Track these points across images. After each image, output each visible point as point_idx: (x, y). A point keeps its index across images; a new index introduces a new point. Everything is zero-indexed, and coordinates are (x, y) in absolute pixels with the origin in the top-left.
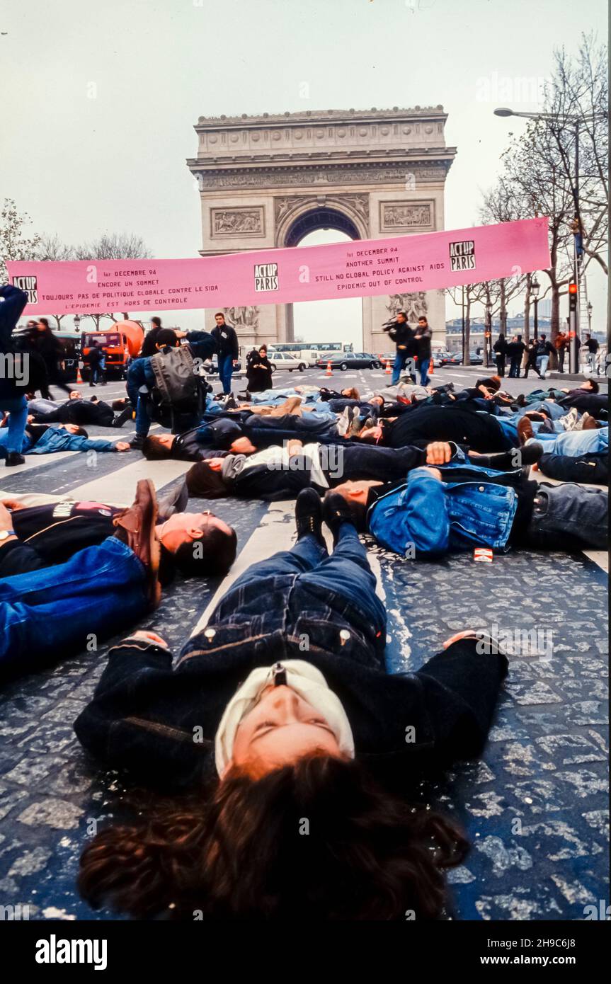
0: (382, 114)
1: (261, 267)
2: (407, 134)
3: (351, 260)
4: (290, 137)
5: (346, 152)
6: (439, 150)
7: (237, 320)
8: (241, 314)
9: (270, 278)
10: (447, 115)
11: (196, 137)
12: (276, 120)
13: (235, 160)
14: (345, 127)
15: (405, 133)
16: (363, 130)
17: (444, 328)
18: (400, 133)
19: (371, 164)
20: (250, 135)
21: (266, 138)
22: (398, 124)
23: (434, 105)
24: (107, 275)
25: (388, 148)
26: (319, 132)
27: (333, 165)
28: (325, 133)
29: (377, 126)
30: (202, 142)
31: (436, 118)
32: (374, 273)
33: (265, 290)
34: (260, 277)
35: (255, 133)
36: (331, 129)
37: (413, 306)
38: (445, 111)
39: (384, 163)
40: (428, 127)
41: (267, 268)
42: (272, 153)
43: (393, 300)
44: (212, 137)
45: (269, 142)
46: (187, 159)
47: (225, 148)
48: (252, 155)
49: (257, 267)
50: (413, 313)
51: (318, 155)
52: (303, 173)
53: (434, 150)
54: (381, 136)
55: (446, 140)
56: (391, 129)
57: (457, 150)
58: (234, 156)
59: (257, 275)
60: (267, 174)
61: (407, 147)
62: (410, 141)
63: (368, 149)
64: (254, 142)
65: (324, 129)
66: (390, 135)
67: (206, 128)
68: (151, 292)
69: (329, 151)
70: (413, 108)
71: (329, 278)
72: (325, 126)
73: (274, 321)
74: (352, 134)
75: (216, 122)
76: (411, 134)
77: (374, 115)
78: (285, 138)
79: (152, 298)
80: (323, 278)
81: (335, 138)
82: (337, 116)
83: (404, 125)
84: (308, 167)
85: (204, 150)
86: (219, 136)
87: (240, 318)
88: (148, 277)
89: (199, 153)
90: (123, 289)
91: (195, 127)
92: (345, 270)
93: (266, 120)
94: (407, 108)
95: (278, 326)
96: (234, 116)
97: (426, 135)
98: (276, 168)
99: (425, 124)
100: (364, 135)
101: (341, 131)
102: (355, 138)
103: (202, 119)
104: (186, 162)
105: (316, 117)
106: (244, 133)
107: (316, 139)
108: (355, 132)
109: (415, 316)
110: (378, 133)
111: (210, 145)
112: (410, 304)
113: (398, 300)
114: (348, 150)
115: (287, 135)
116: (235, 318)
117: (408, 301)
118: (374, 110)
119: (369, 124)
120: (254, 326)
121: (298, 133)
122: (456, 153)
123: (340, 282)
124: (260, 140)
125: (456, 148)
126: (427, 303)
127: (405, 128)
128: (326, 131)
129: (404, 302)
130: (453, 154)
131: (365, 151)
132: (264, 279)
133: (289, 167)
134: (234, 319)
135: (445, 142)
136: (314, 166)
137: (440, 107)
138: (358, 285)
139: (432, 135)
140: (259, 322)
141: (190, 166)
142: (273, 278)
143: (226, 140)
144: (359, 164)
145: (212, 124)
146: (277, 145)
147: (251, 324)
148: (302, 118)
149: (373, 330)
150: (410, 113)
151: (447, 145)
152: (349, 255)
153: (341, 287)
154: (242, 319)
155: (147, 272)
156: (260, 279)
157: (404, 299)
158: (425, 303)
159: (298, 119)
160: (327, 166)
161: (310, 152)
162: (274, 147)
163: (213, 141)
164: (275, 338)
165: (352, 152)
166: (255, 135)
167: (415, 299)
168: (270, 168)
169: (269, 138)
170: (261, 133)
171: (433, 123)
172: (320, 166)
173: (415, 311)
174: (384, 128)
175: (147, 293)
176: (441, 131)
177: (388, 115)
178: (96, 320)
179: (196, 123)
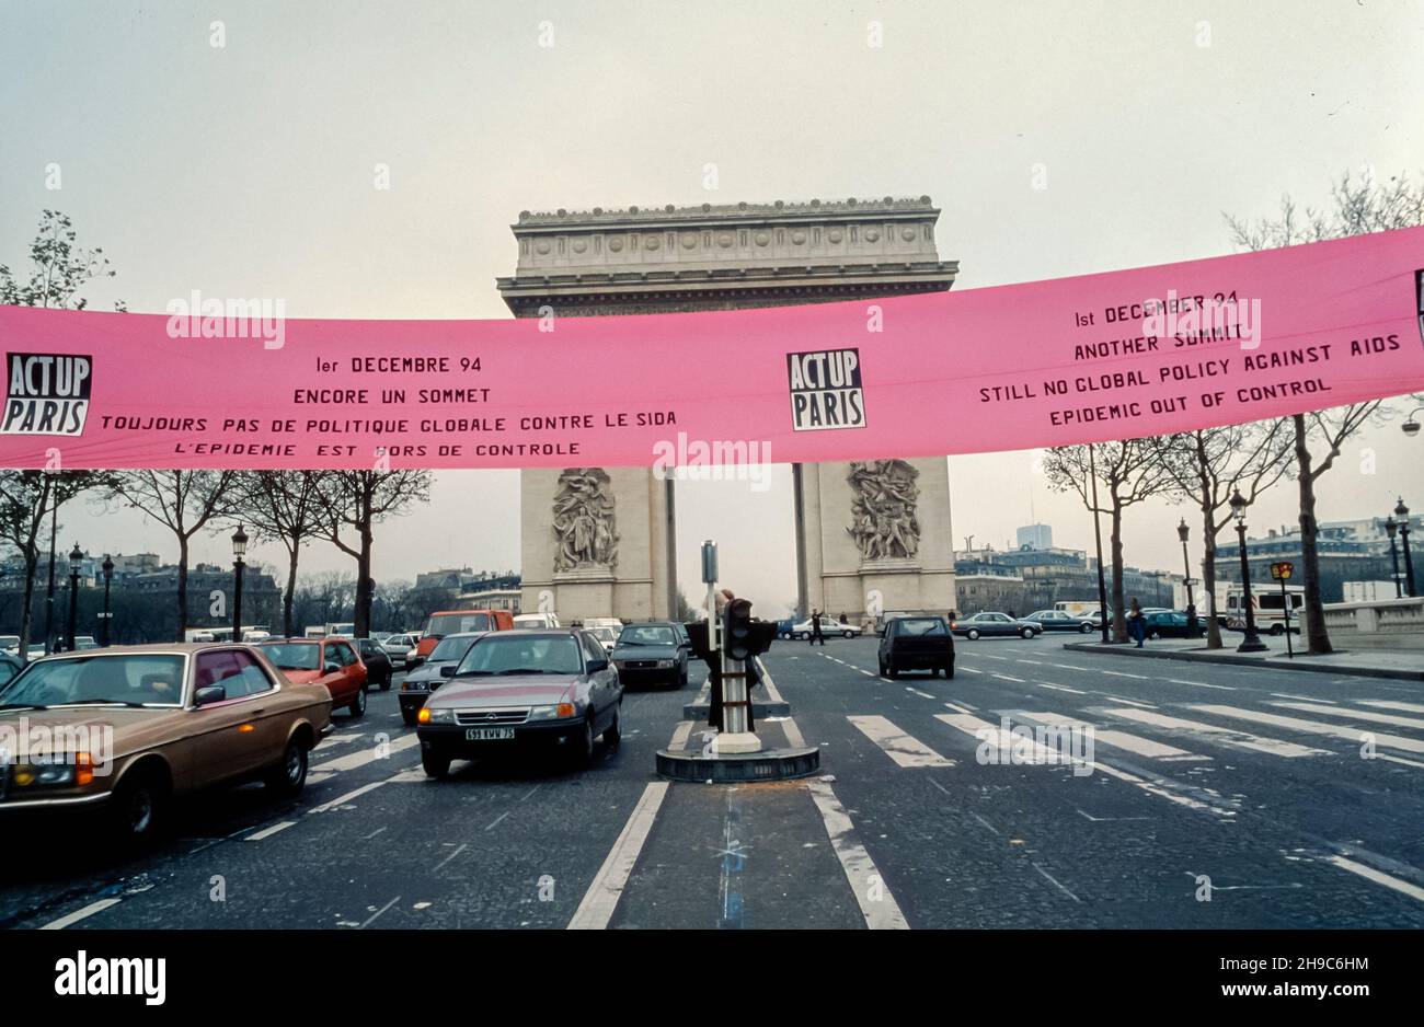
0: (829, 209)
1: (807, 359)
2: (873, 241)
3: (1089, 336)
4: (675, 246)
5: (771, 269)
6: (929, 266)
7: (580, 553)
8: (587, 543)
9: (837, 393)
10: (938, 212)
11: (515, 244)
12: (652, 217)
13: (579, 281)
14: (768, 231)
15: (868, 240)
16: (799, 234)
17: (951, 567)
18: (861, 241)
19: (814, 288)
20: (605, 241)
21: (634, 246)
22: (858, 226)
23: (917, 196)
24: (326, 367)
25: (842, 263)
26: (725, 236)
27: (749, 290)
28: (734, 239)
29: (822, 228)
30: (524, 252)
31: (920, 216)
32: (1164, 373)
33: (825, 426)
34: (807, 389)
35: (617, 239)
36: (745, 233)
37: (896, 529)
38: (935, 206)
39: (836, 287)
40: (909, 229)
41: (826, 362)
42: (644, 270)
43: (857, 517)
44: (543, 243)
45: (638, 254)
46: (498, 279)
47: (562, 261)
48: (611, 272)
49: (795, 359)
50: (896, 539)
51: (723, 273)
52: (697, 303)
53: (919, 266)
54: (828, 243)
55: (938, 250)
56: (846, 233)
57: (959, 266)
58: (578, 273)
59: (797, 382)
60: (635, 305)
61: (874, 262)
62: (878, 252)
63: (808, 265)
64: (612, 253)
65: (733, 232)
66: (843, 243)
67: (531, 231)
68: (463, 425)
69: (743, 267)
70: (881, 200)
71: (1020, 392)
72: (734, 227)
73: (646, 556)
74: (781, 242)
75: (549, 220)
76: (879, 242)
77: (817, 211)
78: (666, 246)
79: (468, 440)
80: (1002, 393)
81: (752, 247)
82: (755, 212)
83: (867, 227)
84: (705, 292)
85: (527, 264)
86: (553, 243)
87: (585, 550)
88: (455, 379)
89: (518, 270)
90: (374, 410)
91: (513, 227)
92: (1073, 371)
93: (634, 218)
94: (872, 201)
95: (653, 565)
96: (580, 211)
97: (904, 243)
98: (651, 294)
99: (901, 226)
100: (800, 243)
101: (763, 236)
102: (785, 248)
103: (525, 215)
104: (496, 283)
105: (719, 214)
106: (597, 239)
107: (719, 248)
108: (785, 237)
109: (899, 544)
110: (824, 238)
111: (538, 257)
112: (889, 525)
113: (868, 518)
114: (776, 266)
115: (671, 243)
116: (577, 550)
117: (885, 519)
118: (815, 203)
119: (807, 225)
120: (611, 564)
121: (689, 238)
122: (957, 271)
123: (1059, 403)
124: (624, 250)
125: (957, 263)
126: (919, 522)
127: (871, 231)
128: (736, 236)
129: (879, 521)
130: (953, 273)
131: (804, 268)
132: (820, 396)
133: (673, 293)
134: (574, 552)
135: (937, 254)
136: (717, 292)
137: (926, 200)
138: (1114, 410)
139: (914, 243)
140: (619, 557)
141: (502, 289)
142: (848, 392)
143: (566, 248)
144: (792, 289)
145: (542, 223)
146: (654, 257)
147: (605, 560)
148: (694, 215)
149: (825, 571)
150: (876, 208)
151: (942, 259)
152: (1084, 321)
153: (1060, 418)
154: (589, 551)
155: (453, 364)
156: (807, 395)
157: (879, 515)
158: (915, 524)
159: (688, 216)
160: (738, 291)
161: (710, 268)
162: (648, 260)
163: (542, 250)
164: (649, 585)
165: (780, 269)
166: (617, 241)
167: (898, 516)
168: (640, 294)
169: (639, 247)
170: (627, 239)
171: (916, 225)
172: (728, 291)
173: (900, 537)
174: (835, 232)
175: (450, 426)
176: (929, 236)
177: (838, 211)
178: (291, 541)
179: (516, 221)
